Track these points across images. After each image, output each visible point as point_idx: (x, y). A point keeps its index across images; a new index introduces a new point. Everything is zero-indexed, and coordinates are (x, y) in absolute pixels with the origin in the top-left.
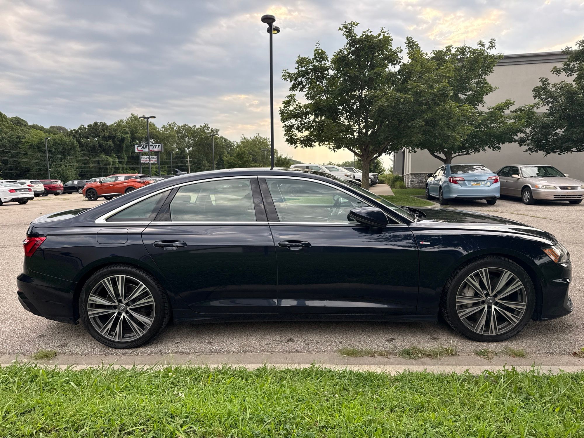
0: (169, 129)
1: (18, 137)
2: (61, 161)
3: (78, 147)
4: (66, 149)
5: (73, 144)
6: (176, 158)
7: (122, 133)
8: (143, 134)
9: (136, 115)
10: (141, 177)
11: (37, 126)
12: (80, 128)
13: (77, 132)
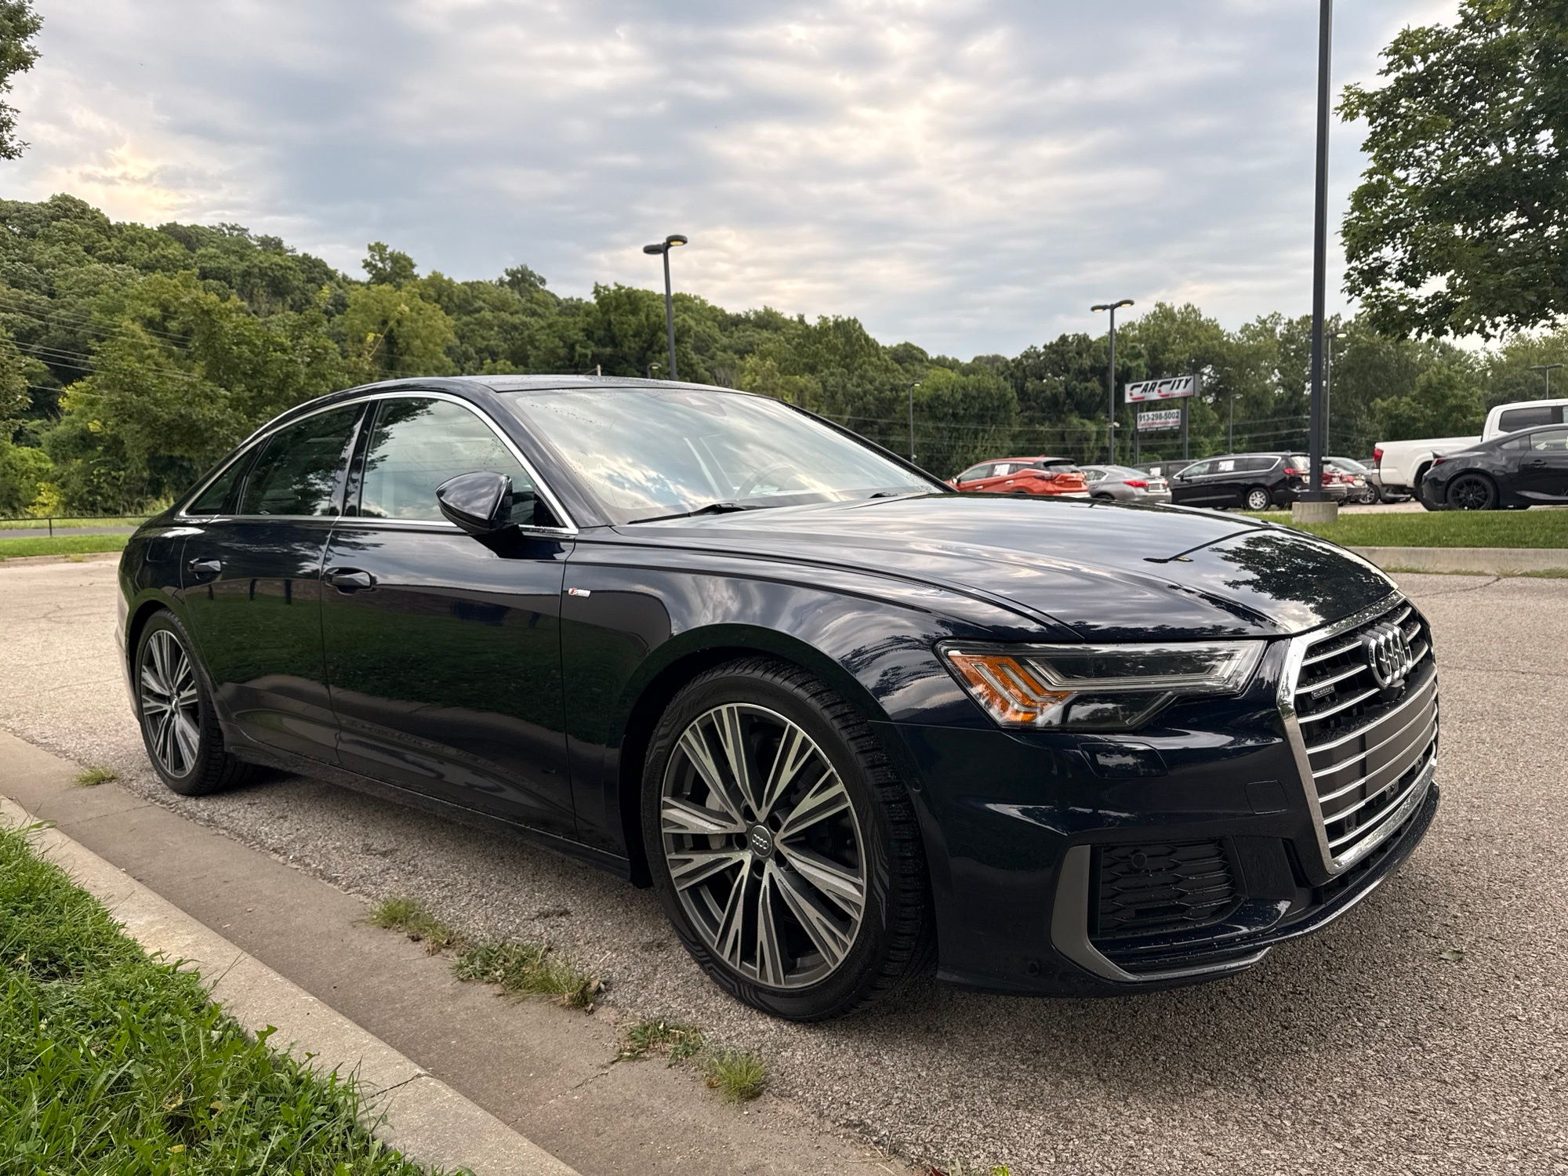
0: (1260, 334)
1: (894, 388)
2: (976, 438)
3: (1015, 401)
4: (988, 409)
5: (1005, 395)
6: (1275, 413)
7: (1127, 356)
8: (1181, 353)
9: (1168, 305)
10: (1047, 464)
11: (945, 359)
12: (1026, 356)
13: (1018, 363)
